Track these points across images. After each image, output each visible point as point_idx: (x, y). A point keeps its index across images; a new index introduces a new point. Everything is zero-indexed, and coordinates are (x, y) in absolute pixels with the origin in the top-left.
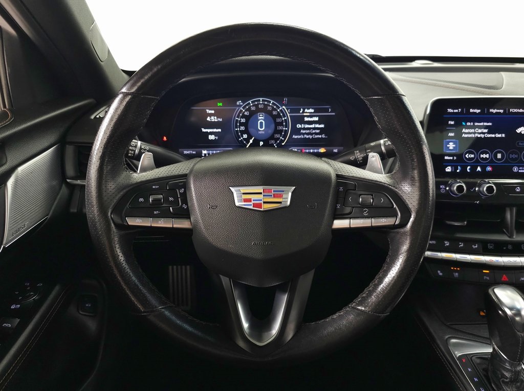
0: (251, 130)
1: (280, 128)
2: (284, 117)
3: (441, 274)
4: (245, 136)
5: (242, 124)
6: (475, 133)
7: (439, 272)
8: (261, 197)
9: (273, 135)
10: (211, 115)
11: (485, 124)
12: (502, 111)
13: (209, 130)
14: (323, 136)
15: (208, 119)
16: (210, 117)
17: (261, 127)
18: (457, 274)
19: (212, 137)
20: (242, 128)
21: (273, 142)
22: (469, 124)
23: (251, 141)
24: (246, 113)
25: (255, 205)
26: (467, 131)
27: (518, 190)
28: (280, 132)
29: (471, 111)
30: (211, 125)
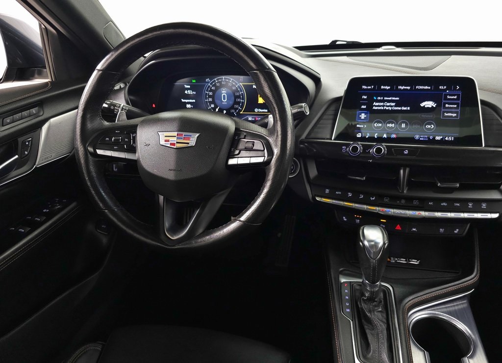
0: (217, 101)
1: (239, 100)
2: (241, 91)
3: (345, 220)
4: (213, 106)
5: (210, 96)
6: (384, 106)
7: (344, 218)
8: (175, 139)
9: (233, 106)
10: (188, 89)
11: (394, 98)
12: (409, 88)
13: (187, 101)
15: (186, 92)
17: (224, 99)
18: (358, 221)
19: (188, 106)
20: (210, 100)
21: (233, 111)
22: (379, 98)
23: (217, 110)
24: (213, 88)
25: (171, 144)
26: (377, 104)
27: (406, 152)
28: (238, 103)
29: (382, 87)
30: (188, 97)
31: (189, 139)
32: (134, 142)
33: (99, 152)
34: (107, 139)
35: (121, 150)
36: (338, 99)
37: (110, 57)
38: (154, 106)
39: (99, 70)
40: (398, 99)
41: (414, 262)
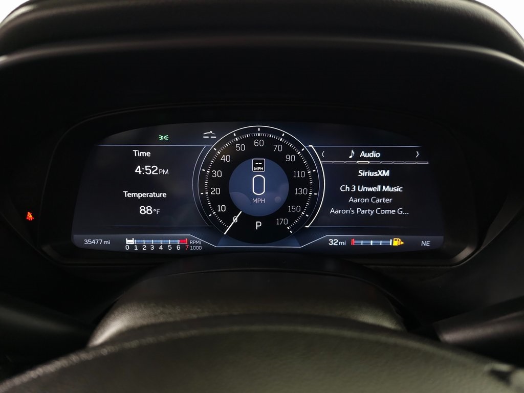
0: (237, 196)
1: (302, 191)
2: (312, 167)
4: (222, 208)
5: (214, 182)
9: (285, 207)
10: (143, 161)
13: (139, 195)
14: (400, 212)
15: (138, 170)
16: (142, 166)
17: (259, 189)
19: (145, 210)
20: (216, 191)
21: (284, 221)
23: (235, 220)
24: (224, 158)
28: (301, 200)
30: (146, 183)
38: (30, 216)
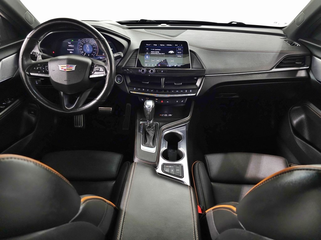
0: (85, 50)
1: (95, 49)
2: (96, 45)
4: (83, 52)
5: (81, 48)
6: (155, 53)
8: (66, 67)
9: (92, 52)
10: (70, 44)
11: (159, 50)
12: (164, 45)
13: (70, 50)
15: (69, 46)
17: (88, 49)
19: (71, 52)
20: (81, 49)
21: (93, 54)
22: (153, 49)
23: (85, 54)
24: (82, 44)
25: (64, 70)
26: (152, 52)
27: (162, 71)
28: (95, 51)
29: (154, 45)
30: (70, 48)
31: (72, 67)
32: (47, 69)
33: (32, 74)
34: (35, 68)
35: (42, 73)
36: (137, 50)
37: (33, 32)
38: (54, 52)
39: (28, 38)
40: (160, 50)
41: (170, 115)
